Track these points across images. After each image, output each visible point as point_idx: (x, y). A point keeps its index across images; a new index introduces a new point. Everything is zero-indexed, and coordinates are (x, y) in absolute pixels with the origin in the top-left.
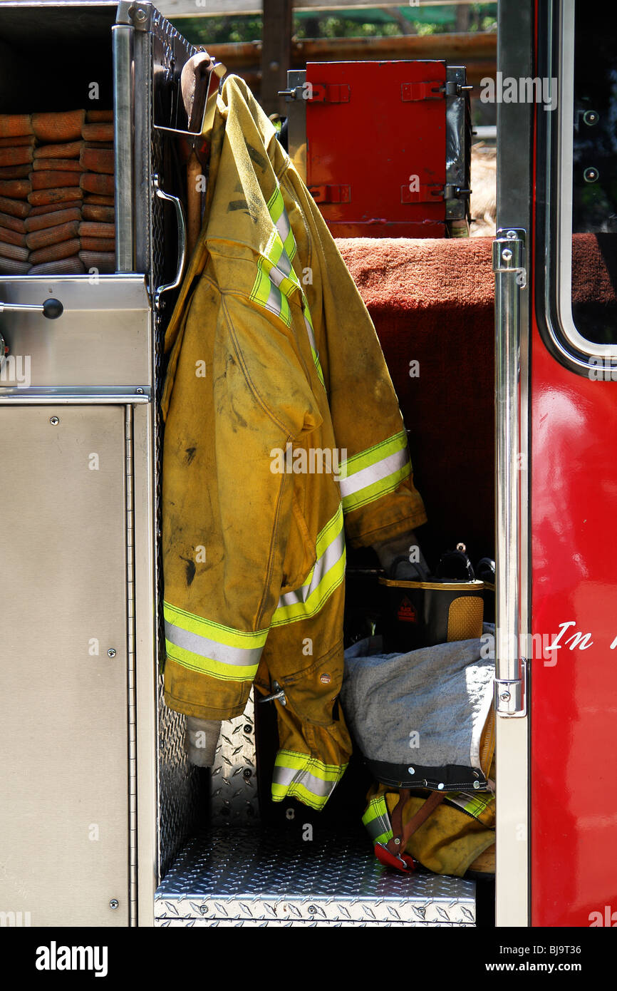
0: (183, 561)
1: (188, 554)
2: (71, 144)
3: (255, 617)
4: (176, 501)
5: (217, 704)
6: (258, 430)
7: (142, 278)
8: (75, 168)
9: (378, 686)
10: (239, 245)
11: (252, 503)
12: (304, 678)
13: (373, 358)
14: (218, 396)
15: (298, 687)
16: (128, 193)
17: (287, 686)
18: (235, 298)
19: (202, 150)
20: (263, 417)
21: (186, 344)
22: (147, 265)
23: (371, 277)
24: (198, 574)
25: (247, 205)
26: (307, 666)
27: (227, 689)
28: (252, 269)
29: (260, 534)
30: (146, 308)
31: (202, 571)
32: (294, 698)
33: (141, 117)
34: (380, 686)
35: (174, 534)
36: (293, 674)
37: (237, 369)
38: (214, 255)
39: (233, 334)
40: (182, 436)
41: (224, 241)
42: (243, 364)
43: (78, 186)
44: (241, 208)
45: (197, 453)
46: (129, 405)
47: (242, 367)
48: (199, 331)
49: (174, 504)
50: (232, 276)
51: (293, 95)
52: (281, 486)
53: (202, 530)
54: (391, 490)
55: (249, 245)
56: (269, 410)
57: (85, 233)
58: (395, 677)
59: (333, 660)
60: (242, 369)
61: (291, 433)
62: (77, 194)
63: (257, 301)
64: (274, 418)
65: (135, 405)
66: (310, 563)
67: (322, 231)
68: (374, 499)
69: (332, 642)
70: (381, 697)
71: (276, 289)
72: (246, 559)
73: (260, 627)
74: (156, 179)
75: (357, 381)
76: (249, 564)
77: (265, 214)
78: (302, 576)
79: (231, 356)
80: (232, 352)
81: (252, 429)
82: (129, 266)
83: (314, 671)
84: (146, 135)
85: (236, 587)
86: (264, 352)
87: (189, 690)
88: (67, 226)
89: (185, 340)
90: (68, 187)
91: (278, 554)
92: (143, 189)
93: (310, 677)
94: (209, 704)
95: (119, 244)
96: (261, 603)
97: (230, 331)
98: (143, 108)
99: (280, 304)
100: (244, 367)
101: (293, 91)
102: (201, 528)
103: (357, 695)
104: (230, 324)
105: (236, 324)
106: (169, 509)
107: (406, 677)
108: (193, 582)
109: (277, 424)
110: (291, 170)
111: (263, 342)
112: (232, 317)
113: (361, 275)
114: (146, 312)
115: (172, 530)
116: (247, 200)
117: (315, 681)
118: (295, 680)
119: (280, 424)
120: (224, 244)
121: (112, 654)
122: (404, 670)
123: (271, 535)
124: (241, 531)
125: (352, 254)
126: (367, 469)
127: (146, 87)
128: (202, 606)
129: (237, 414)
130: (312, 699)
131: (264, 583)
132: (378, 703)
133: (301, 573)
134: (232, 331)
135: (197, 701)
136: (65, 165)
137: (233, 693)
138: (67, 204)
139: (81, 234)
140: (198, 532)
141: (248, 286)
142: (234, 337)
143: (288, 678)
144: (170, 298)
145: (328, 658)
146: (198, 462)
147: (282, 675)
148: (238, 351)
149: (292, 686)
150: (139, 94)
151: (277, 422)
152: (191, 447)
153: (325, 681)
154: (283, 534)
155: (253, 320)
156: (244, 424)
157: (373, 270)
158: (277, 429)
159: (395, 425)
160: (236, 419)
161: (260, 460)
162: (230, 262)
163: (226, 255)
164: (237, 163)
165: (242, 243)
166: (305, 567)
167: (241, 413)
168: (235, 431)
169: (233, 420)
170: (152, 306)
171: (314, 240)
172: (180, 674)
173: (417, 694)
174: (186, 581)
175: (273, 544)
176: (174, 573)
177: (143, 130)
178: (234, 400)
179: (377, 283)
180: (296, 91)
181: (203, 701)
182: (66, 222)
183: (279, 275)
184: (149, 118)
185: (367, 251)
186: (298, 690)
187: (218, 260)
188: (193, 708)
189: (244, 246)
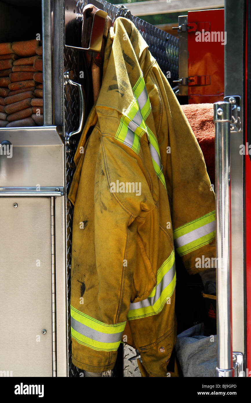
0: (79, 283)
1: (82, 279)
2: (31, 57)
3: (115, 316)
4: (77, 250)
5: (94, 364)
6: (112, 212)
7: (55, 128)
8: (32, 70)
9: (193, 355)
10: (111, 109)
11: (110, 253)
12: (152, 349)
13: (198, 170)
14: (96, 193)
15: (147, 354)
16: (49, 83)
17: (142, 353)
18: (107, 138)
19: (97, 58)
20: (116, 204)
21: (84, 164)
22: (62, 121)
23: (206, 125)
24: (87, 291)
25: (118, 88)
26: (154, 341)
27: (100, 356)
28: (117, 122)
29: (115, 270)
30: (61, 144)
31: (89, 289)
32: (145, 360)
33: (59, 41)
34: (194, 355)
35: (75, 268)
36: (145, 346)
37: (105, 178)
38: (99, 115)
39: (105, 158)
40: (81, 214)
41: (104, 107)
42: (108, 175)
43: (33, 80)
44: (114, 88)
45: (88, 224)
46: (53, 197)
47: (107, 176)
48: (91, 157)
49: (75, 251)
50: (107, 126)
51: (180, 29)
52: (127, 243)
53: (90, 266)
54: (207, 243)
55: (116, 109)
56: (120, 201)
57: (34, 105)
58: (201, 350)
59: (166, 339)
60: (107, 178)
61: (132, 214)
62: (32, 84)
63: (119, 140)
64: (122, 205)
65: (55, 197)
66: (152, 285)
67: (172, 101)
68: (197, 248)
69: (166, 329)
70: (194, 361)
71: (132, 132)
72: (108, 283)
73: (119, 321)
74: (67, 74)
75: (188, 183)
76: (110, 287)
77: (130, 91)
78: (148, 292)
79: (102, 170)
80: (103, 168)
81: (109, 211)
82: (50, 122)
83: (156, 345)
84: (61, 50)
85: (103, 299)
86: (120, 168)
87: (80, 355)
88: (25, 101)
89: (84, 162)
90: (29, 80)
91: (127, 281)
92: (59, 80)
93: (155, 348)
94: (90, 364)
95: (45, 110)
96: (118, 308)
97: (104, 157)
98: (60, 36)
99: (132, 142)
100: (108, 177)
101: (180, 27)
102: (90, 265)
103: (183, 359)
104: (104, 153)
105: (107, 153)
106: (74, 254)
107: (206, 351)
108: (84, 295)
109: (124, 209)
110: (154, 68)
111: (120, 162)
112: (105, 149)
113: (201, 124)
114: (61, 147)
115: (74, 265)
116: (118, 84)
117: (157, 351)
118: (146, 350)
119: (125, 209)
120: (104, 109)
121: (44, 332)
122: (206, 347)
123: (122, 270)
124: (105, 268)
125: (197, 112)
126: (193, 231)
127: (61, 24)
128: (88, 308)
129: (102, 203)
130: (154, 361)
131: (119, 297)
132: (193, 365)
133: (147, 290)
134: (105, 157)
135: (84, 361)
136: (27, 69)
137: (103, 358)
138: (27, 89)
139: (32, 105)
140: (88, 267)
141: (114, 132)
142: (105, 160)
143: (143, 348)
144: (76, 139)
145: (163, 338)
146: (89, 229)
147: (140, 346)
148: (106, 168)
149: (145, 353)
150: (58, 29)
151: (124, 208)
152: (85, 220)
153: (162, 351)
154: (130, 270)
155: (116, 151)
156: (105, 209)
157: (208, 121)
158: (124, 212)
159: (211, 207)
160: (102, 205)
161: (113, 229)
162: (106, 118)
163: (104, 115)
164: (115, 64)
165: (113, 108)
166: (150, 287)
167: (104, 203)
168: (102, 212)
169: (101, 206)
170: (64, 143)
171: (165, 105)
172: (76, 346)
173: (212, 361)
174: (80, 294)
175: (123, 276)
176: (74, 289)
177: (60, 48)
178: (102, 195)
179: (209, 128)
180: (181, 27)
181: (87, 361)
182: (25, 99)
183: (134, 126)
184: (62, 41)
185: (206, 111)
186: (148, 356)
187: (101, 118)
188: (82, 365)
189: (114, 110)
